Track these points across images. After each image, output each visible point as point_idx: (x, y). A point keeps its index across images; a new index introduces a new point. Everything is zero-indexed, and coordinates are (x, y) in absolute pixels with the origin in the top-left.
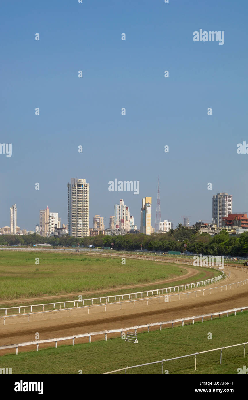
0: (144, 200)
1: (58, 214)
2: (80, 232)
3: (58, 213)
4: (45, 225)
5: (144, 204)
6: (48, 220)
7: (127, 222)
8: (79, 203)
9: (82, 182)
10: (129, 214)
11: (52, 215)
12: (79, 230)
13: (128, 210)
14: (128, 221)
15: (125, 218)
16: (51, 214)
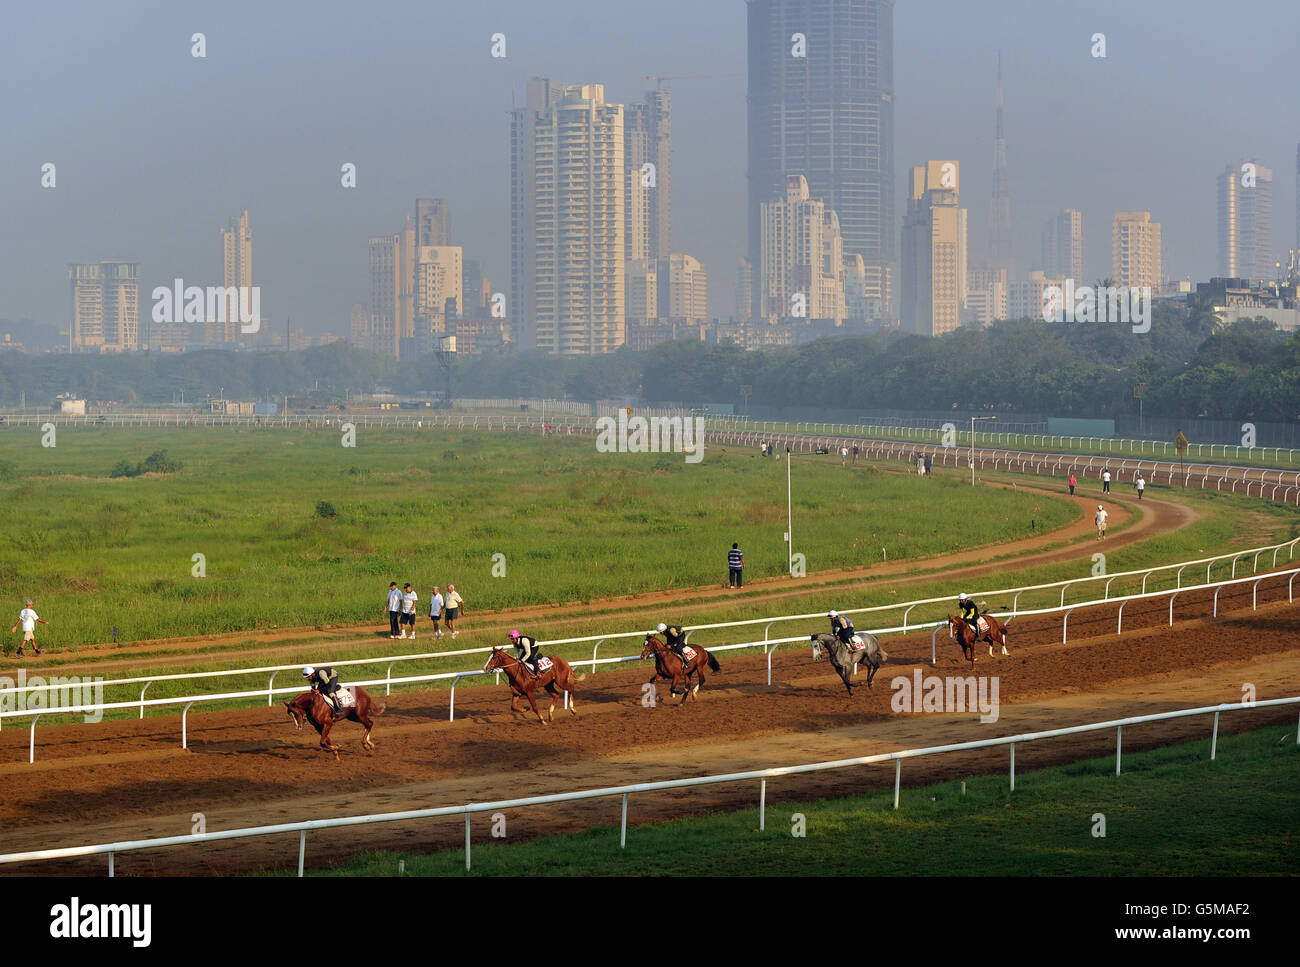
0: (919, 173)
1: (463, 250)
2: (577, 336)
3: (460, 248)
4: (397, 304)
5: (919, 193)
6: (411, 281)
7: (830, 284)
8: (570, 196)
9: (585, 94)
10: (837, 243)
11: (434, 255)
12: (575, 324)
13: (836, 224)
14: (832, 277)
15: (816, 265)
16: (425, 251)
